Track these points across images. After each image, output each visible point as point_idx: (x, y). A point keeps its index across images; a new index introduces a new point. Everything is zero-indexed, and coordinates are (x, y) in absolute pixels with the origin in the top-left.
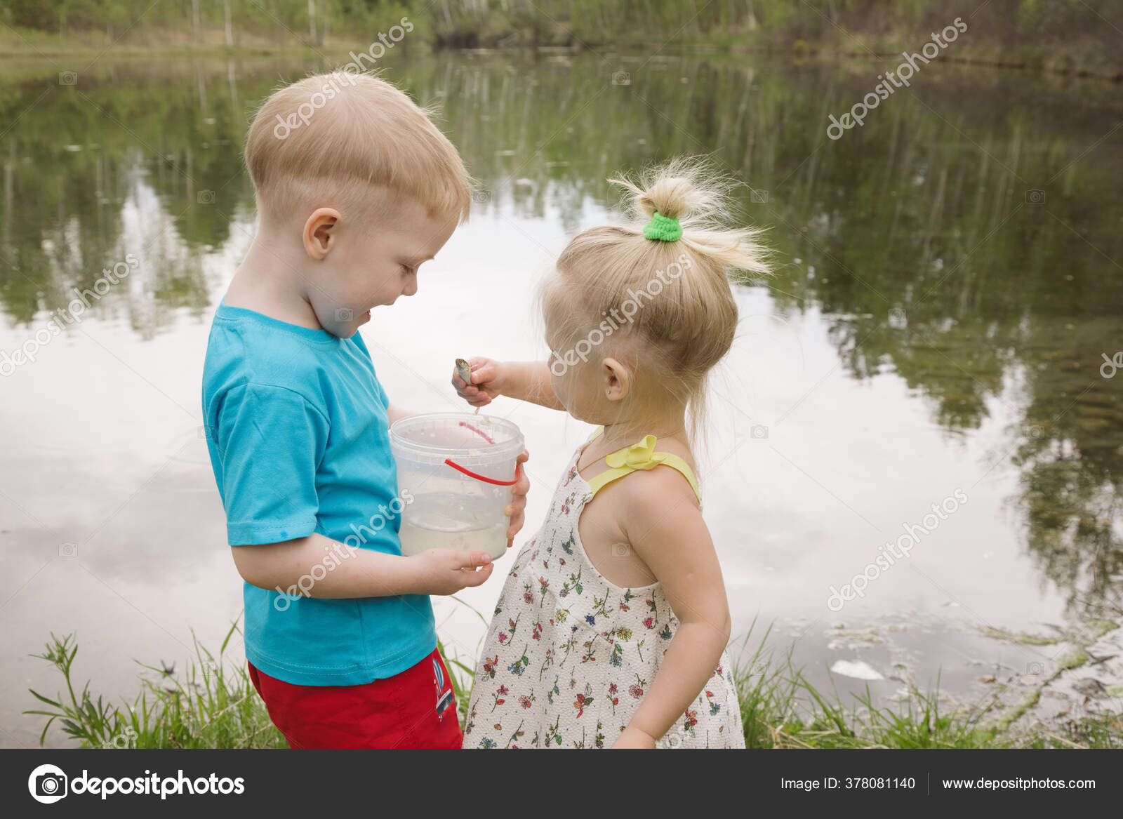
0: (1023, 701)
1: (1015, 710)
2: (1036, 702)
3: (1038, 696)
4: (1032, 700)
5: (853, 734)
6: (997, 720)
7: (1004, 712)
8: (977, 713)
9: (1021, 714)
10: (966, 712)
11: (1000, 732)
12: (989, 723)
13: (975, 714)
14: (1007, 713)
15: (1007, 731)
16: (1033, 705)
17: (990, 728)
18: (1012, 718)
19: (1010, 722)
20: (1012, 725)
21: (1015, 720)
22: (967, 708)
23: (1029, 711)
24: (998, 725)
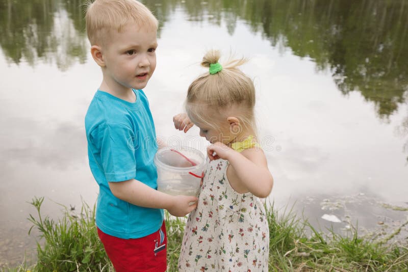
0: (393, 232)
1: (390, 235)
2: (399, 232)
3: (400, 230)
4: (397, 232)
5: (326, 243)
6: (383, 239)
7: (386, 236)
8: (376, 236)
9: (392, 237)
10: (371, 235)
11: (384, 243)
12: (380, 240)
13: (374, 237)
14: (387, 236)
15: (386, 243)
16: (397, 234)
17: (380, 242)
18: (388, 238)
19: (387, 240)
20: (389, 241)
21: (390, 239)
22: (372, 234)
23: (395, 236)
24: (383, 241)
